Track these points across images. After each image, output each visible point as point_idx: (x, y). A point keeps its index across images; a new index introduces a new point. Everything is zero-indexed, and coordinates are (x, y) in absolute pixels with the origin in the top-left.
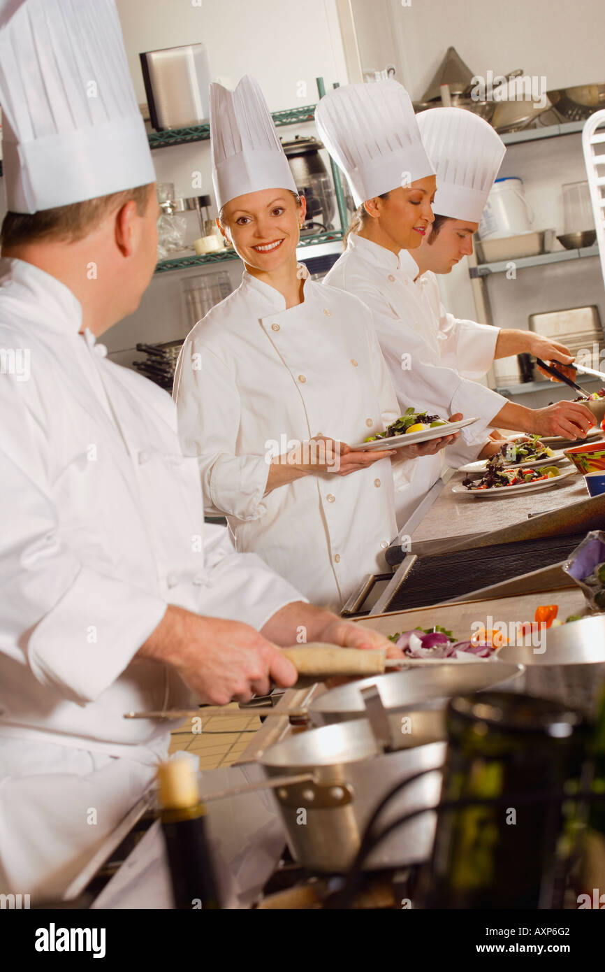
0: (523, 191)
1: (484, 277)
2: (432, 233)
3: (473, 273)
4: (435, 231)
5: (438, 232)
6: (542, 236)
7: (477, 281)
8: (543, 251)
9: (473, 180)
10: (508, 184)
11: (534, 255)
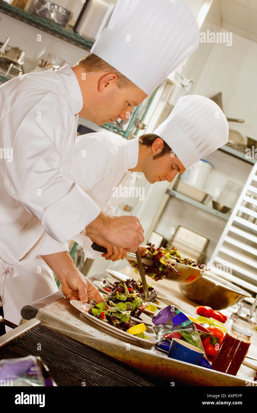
0: (210, 172)
1: (172, 197)
2: (159, 154)
3: (168, 192)
4: (162, 154)
5: (162, 156)
6: (206, 196)
7: (167, 196)
8: (202, 202)
9: (200, 144)
10: (206, 165)
11: (198, 201)
